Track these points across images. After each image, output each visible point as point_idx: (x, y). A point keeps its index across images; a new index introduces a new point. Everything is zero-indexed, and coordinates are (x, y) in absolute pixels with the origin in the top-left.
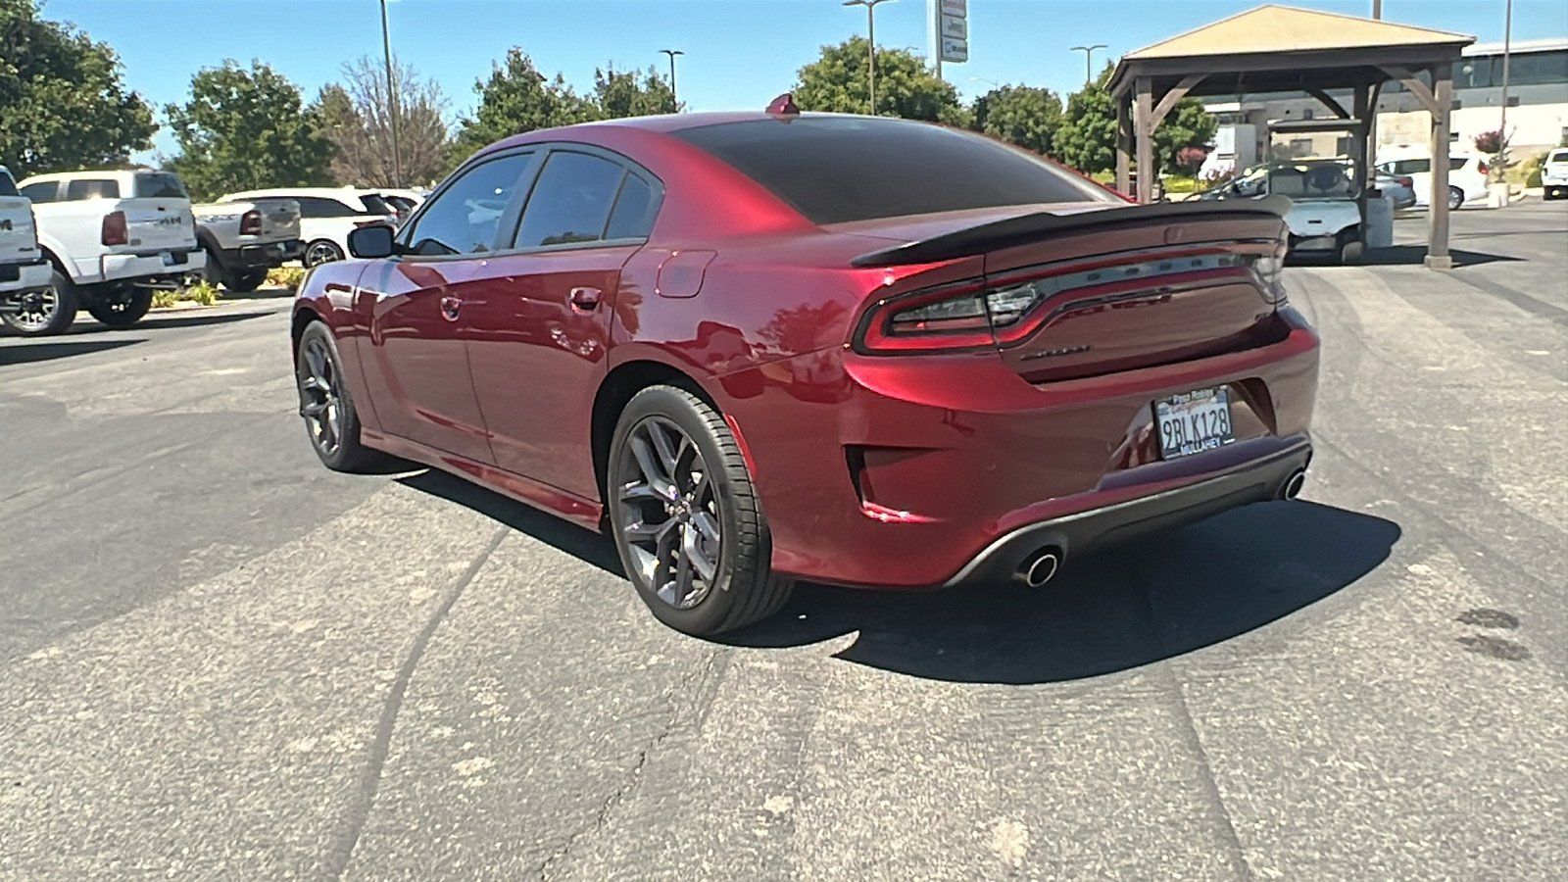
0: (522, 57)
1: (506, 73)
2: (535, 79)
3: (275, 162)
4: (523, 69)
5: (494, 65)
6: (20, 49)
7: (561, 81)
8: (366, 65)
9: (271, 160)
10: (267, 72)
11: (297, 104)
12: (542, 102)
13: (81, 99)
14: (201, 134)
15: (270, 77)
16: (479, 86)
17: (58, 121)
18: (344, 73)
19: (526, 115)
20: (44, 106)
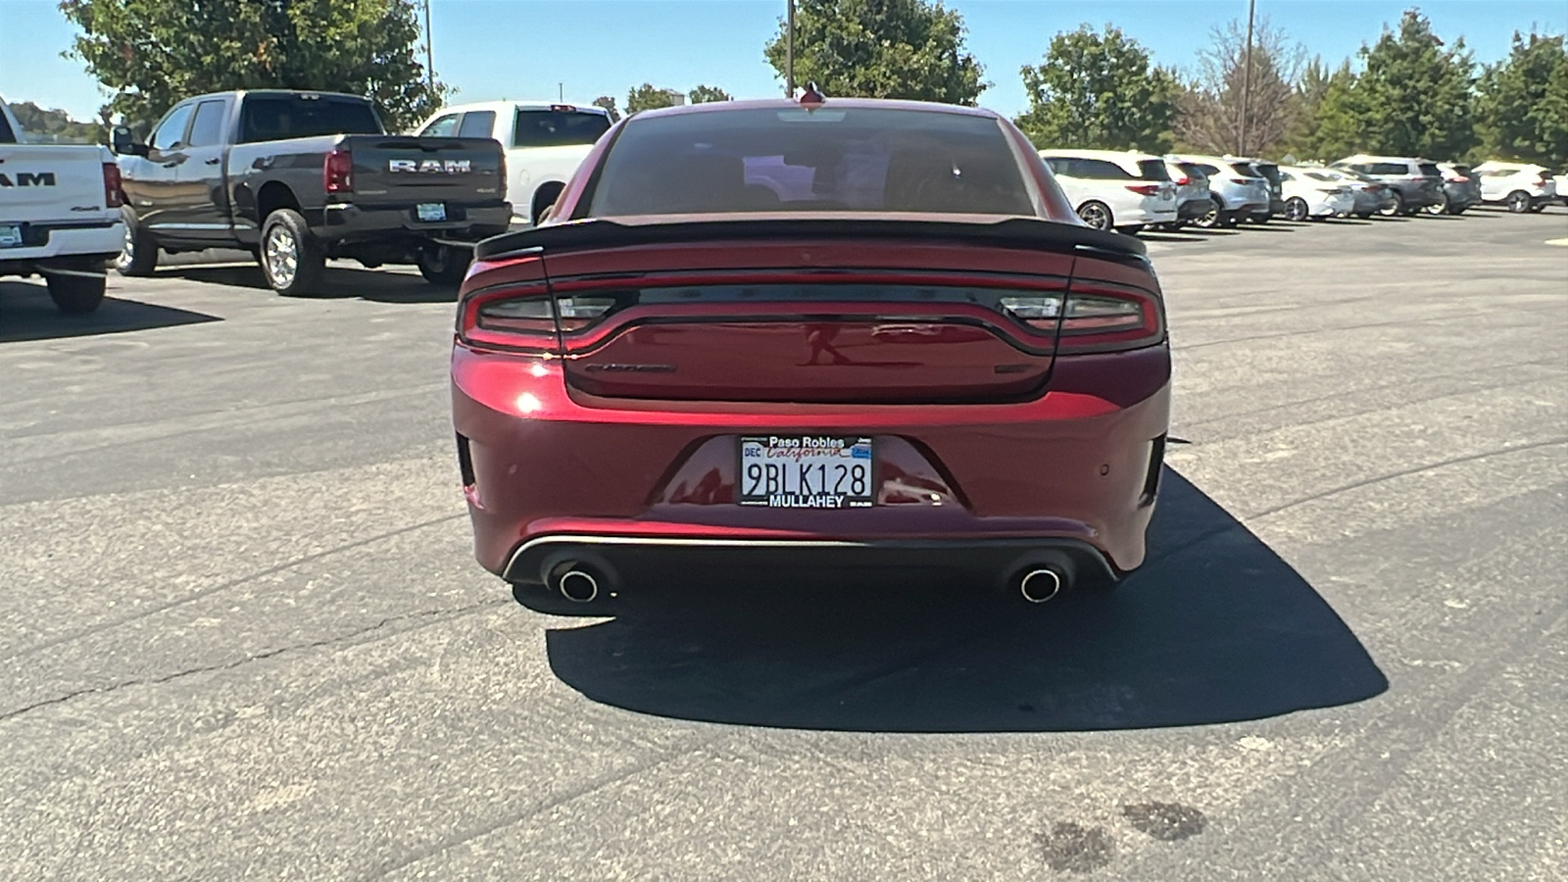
0: (1419, 19)
1: (1397, 36)
2: (1432, 41)
3: (1110, 123)
4: (1418, 32)
5: (1386, 26)
6: (878, 17)
7: (1462, 45)
8: (1235, 29)
9: (1106, 121)
10: (1118, 36)
11: (1143, 68)
12: (1432, 69)
13: (918, 61)
14: (1051, 94)
15: (1118, 41)
16: (1365, 50)
17: (895, 81)
18: (1211, 36)
19: (1411, 83)
20: (887, 66)
